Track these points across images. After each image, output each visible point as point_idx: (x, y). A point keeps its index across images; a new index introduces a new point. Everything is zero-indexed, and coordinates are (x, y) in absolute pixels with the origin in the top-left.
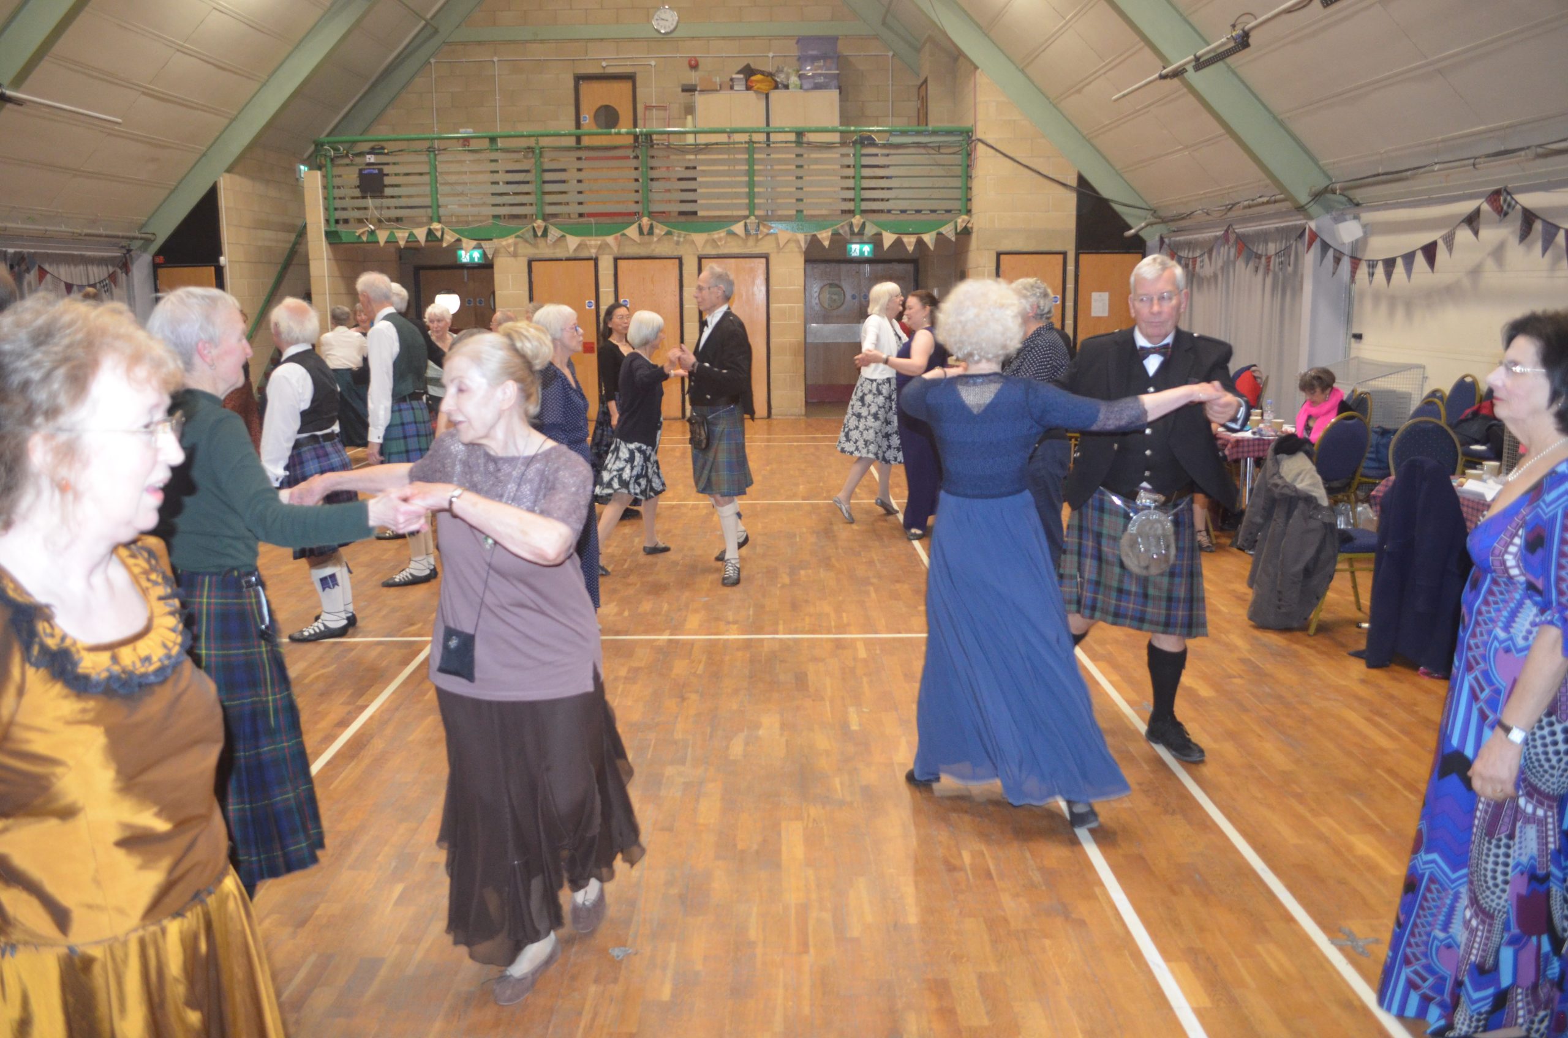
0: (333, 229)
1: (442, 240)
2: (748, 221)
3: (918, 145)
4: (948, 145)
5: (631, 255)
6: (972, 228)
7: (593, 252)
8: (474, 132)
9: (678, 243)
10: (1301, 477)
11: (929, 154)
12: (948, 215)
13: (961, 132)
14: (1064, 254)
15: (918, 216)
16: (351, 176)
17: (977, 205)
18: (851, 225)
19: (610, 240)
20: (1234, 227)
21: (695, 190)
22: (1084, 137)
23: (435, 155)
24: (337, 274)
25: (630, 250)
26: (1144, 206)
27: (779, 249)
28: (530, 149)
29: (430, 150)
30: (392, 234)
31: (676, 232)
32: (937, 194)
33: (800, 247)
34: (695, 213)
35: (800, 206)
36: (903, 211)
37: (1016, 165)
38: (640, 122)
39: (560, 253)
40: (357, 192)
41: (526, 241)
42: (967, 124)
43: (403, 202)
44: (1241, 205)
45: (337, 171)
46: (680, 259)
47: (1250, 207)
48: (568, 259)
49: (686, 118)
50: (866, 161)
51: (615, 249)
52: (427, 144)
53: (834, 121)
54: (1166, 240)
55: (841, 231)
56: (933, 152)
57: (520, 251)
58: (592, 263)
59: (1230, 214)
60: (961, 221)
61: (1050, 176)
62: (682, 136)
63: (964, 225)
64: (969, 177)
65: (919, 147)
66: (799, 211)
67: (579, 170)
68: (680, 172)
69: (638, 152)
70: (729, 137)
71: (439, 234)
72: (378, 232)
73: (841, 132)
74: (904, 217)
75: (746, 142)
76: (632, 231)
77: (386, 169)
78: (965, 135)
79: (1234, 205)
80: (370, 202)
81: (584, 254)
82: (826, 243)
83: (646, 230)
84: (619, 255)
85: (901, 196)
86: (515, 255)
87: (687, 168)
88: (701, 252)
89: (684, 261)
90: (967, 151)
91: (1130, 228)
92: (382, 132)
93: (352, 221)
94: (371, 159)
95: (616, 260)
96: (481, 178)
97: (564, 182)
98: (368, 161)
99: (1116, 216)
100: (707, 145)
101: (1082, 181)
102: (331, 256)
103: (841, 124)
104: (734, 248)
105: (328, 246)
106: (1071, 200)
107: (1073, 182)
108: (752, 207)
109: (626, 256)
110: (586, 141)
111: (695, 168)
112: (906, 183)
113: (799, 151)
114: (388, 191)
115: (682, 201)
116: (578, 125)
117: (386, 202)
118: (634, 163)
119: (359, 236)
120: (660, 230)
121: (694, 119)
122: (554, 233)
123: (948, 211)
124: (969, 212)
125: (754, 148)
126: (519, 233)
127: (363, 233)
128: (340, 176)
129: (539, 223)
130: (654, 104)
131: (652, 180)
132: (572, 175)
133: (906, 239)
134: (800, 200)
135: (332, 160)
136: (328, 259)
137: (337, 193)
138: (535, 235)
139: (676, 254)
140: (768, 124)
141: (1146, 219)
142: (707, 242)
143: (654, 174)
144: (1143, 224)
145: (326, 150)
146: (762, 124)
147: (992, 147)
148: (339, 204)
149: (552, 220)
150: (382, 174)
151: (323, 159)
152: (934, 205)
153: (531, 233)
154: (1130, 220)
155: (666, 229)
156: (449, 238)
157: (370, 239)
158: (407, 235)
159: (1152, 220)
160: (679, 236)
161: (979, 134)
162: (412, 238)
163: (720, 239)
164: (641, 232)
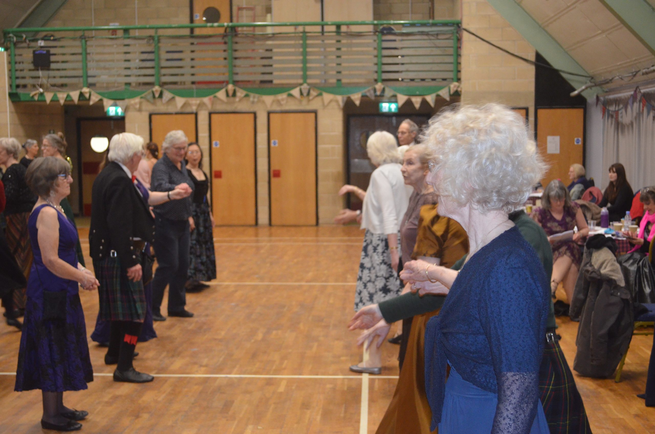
0: (14, 91)
1: (89, 99)
2: (302, 87)
3: (422, 33)
4: (444, 33)
5: (220, 111)
6: (461, 91)
7: (194, 109)
8: (120, 25)
9: (253, 102)
10: (604, 265)
11: (430, 40)
12: (445, 82)
13: (452, 24)
14: (527, 109)
15: (423, 83)
16: (28, 55)
17: (464, 75)
18: (375, 90)
19: (206, 100)
20: (640, 88)
21: (271, 66)
22: (540, 26)
23: (86, 41)
24: (17, 121)
25: (220, 107)
26: (586, 74)
27: (324, 106)
28: (151, 38)
29: (82, 38)
30: (55, 95)
31: (252, 95)
32: (435, 67)
33: (339, 105)
34: (271, 82)
35: (339, 77)
36: (412, 80)
37: (491, 46)
38: (235, 19)
39: (171, 109)
40: (32, 66)
41: (148, 101)
42: (458, 19)
43: (63, 73)
44: (641, 73)
45: (18, 52)
46: (255, 114)
47: (647, 73)
48: (177, 113)
49: (266, 16)
50: (385, 45)
51: (209, 106)
52: (80, 33)
53: (368, 16)
54: (602, 98)
55: (368, 94)
56: (432, 38)
57: (144, 107)
58: (193, 116)
59: (636, 79)
60: (453, 86)
61: (516, 54)
62: (264, 28)
63: (455, 89)
64: (459, 55)
65: (424, 35)
66: (339, 80)
67: (193, 51)
68: (262, 52)
69: (226, 39)
70: (296, 29)
71: (87, 96)
72: (46, 94)
73: (375, 25)
74: (412, 84)
75: (301, 33)
76: (221, 94)
77: (52, 51)
78: (455, 26)
79: (637, 72)
80: (40, 73)
81: (188, 110)
82: (357, 103)
83: (231, 93)
84: (212, 111)
85: (411, 69)
86: (140, 110)
87: (267, 50)
88: (270, 108)
89: (258, 115)
90: (457, 37)
91: (574, 90)
92: (56, 25)
93: (29, 86)
94: (41, 43)
95: (210, 114)
96: (117, 57)
97: (181, 60)
98: (39, 45)
99: (564, 82)
100: (273, 34)
101: (539, 57)
102: (13, 110)
103: (375, 19)
104: (292, 105)
105: (11, 104)
106: (531, 70)
107: (533, 58)
108: (305, 77)
109: (217, 111)
110: (197, 32)
111: (271, 50)
112: (414, 60)
113: (338, 38)
114: (53, 66)
115: (263, 73)
116: (192, 21)
117: (52, 73)
118: (224, 47)
119: (33, 97)
120: (241, 93)
121: (271, 16)
122: (167, 95)
123: (444, 80)
124: (459, 80)
125: (307, 36)
126: (143, 95)
127: (35, 94)
128: (21, 55)
129: (157, 88)
130: (244, 6)
131: (236, 58)
132: (187, 55)
133: (414, 99)
134: (339, 72)
135: (15, 44)
136: (11, 112)
137: (18, 66)
138: (154, 97)
139: (252, 110)
140: (322, 19)
141: (586, 83)
142: (273, 101)
143: (237, 54)
144: (583, 87)
145: (10, 37)
146: (318, 20)
147: (473, 34)
148: (19, 74)
149: (166, 87)
150: (48, 54)
151: (8, 43)
152: (434, 75)
153: (151, 95)
154: (573, 84)
155: (244, 93)
156: (95, 99)
157: (40, 98)
158: (65, 96)
159: (589, 84)
160: (254, 97)
161: (464, 26)
162: (69, 98)
163: (283, 100)
164: (227, 95)
